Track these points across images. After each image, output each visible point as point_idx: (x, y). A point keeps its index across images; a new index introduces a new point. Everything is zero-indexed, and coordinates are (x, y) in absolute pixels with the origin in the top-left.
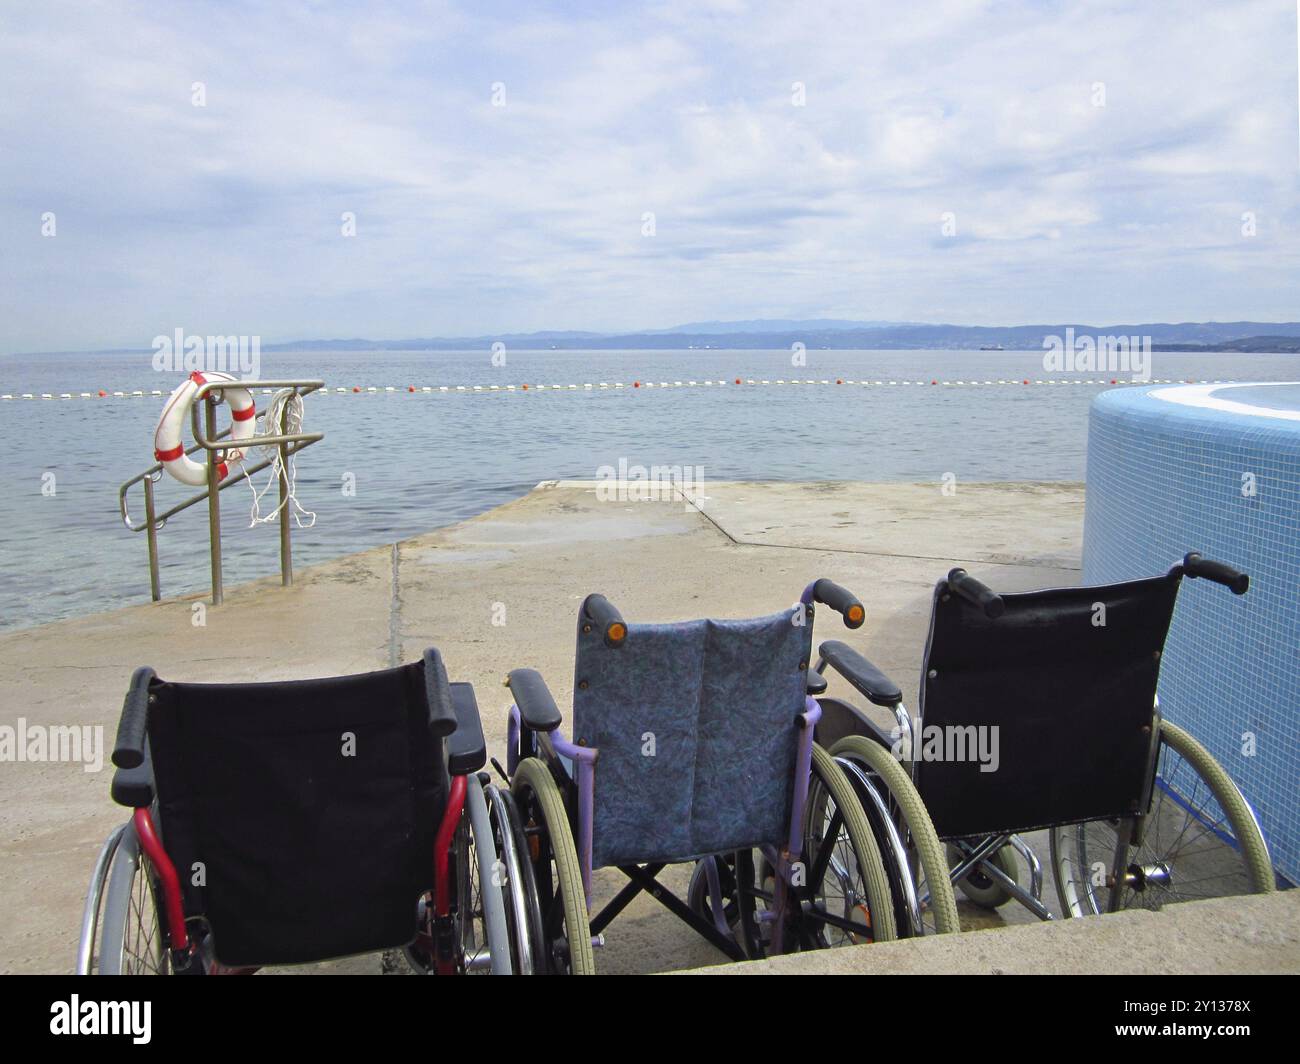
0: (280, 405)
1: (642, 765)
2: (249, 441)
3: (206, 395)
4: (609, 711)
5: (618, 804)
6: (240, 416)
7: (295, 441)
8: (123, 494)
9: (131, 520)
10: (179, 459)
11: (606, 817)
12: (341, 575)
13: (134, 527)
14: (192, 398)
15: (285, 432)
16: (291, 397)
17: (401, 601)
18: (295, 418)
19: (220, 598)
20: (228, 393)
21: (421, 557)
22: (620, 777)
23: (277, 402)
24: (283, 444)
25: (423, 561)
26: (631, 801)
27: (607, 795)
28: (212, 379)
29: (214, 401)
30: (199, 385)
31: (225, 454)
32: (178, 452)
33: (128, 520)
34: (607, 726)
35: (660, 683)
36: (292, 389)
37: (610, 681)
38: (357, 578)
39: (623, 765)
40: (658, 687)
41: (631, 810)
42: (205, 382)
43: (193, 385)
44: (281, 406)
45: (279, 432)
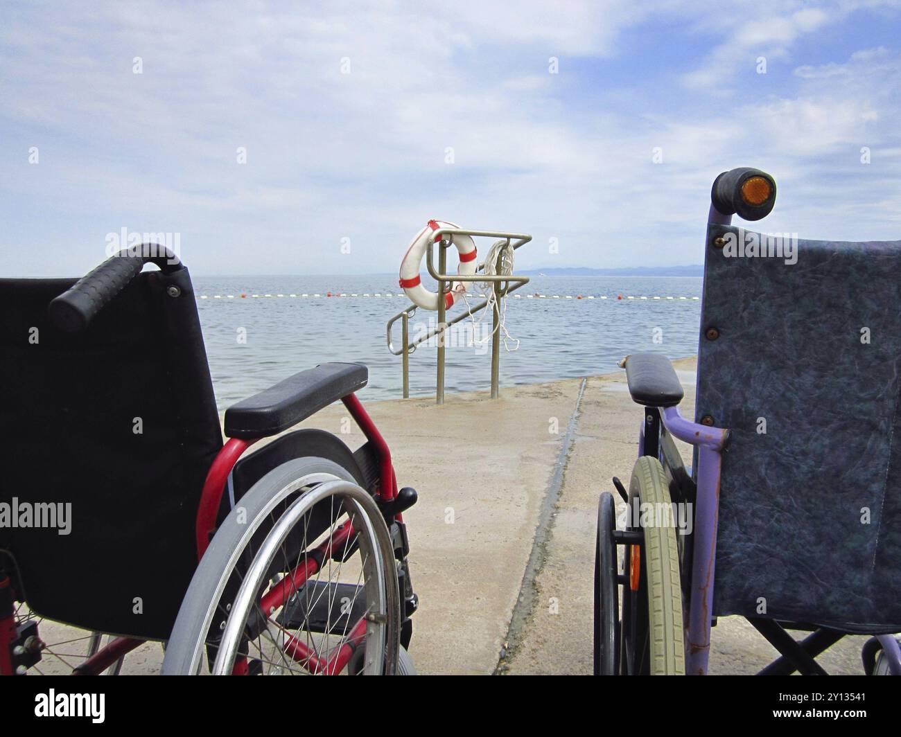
0: (496, 252)
1: (798, 467)
2: (470, 277)
3: (438, 238)
4: (749, 377)
5: (759, 522)
6: (465, 258)
7: (507, 281)
8: (389, 327)
9: (393, 346)
10: (417, 287)
11: (739, 540)
12: (537, 393)
13: (395, 352)
14: (428, 240)
15: (498, 273)
16: (506, 246)
17: (581, 412)
18: (507, 264)
19: (442, 399)
20: (455, 238)
21: (603, 386)
22: (762, 481)
23: (494, 250)
24: (497, 283)
25: (604, 389)
26: (778, 521)
27: (740, 507)
28: (443, 227)
29: (445, 244)
30: (434, 230)
31: (451, 286)
32: (416, 281)
33: (391, 346)
34: (745, 400)
35: (834, 338)
36: (506, 239)
37: (752, 329)
38: (549, 396)
39: (769, 464)
40: (831, 345)
41: (777, 534)
42: (439, 227)
43: (430, 230)
44: (497, 254)
45: (494, 272)
